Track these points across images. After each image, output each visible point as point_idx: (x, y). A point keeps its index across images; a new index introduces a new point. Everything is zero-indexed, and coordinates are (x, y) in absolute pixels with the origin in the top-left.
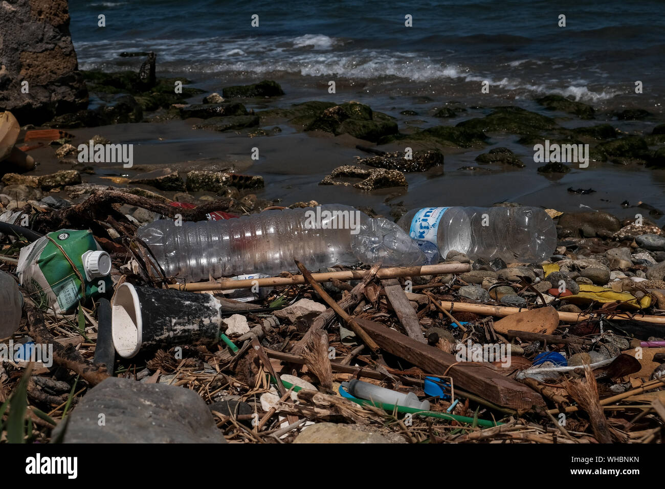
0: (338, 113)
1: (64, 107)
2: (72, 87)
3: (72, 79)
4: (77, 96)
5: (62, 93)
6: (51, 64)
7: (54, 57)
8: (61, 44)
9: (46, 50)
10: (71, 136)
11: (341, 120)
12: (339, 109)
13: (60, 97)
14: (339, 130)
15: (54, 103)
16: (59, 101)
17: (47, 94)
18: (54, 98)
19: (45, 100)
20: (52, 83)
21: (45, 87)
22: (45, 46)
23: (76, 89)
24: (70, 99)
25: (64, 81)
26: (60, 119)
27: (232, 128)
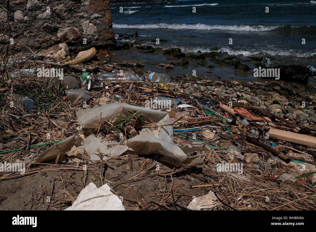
0: (171, 50)
1: (110, 45)
2: (112, 41)
3: (112, 39)
4: (113, 43)
5: (110, 42)
6: (108, 35)
7: (108, 33)
8: (110, 30)
9: (107, 32)
10: (109, 53)
11: (172, 52)
12: (172, 49)
13: (109, 43)
14: (171, 54)
15: (108, 44)
16: (109, 44)
17: (106, 42)
18: (108, 43)
19: (106, 44)
20: (108, 40)
21: (106, 40)
22: (106, 31)
23: (113, 41)
24: (112, 43)
25: (110, 39)
26: (109, 48)
27: (147, 52)
